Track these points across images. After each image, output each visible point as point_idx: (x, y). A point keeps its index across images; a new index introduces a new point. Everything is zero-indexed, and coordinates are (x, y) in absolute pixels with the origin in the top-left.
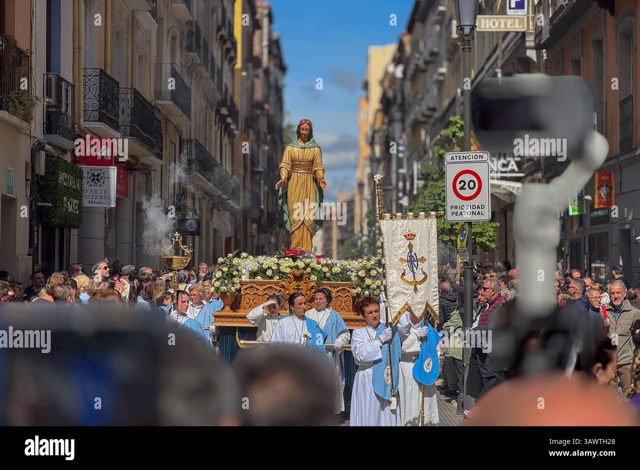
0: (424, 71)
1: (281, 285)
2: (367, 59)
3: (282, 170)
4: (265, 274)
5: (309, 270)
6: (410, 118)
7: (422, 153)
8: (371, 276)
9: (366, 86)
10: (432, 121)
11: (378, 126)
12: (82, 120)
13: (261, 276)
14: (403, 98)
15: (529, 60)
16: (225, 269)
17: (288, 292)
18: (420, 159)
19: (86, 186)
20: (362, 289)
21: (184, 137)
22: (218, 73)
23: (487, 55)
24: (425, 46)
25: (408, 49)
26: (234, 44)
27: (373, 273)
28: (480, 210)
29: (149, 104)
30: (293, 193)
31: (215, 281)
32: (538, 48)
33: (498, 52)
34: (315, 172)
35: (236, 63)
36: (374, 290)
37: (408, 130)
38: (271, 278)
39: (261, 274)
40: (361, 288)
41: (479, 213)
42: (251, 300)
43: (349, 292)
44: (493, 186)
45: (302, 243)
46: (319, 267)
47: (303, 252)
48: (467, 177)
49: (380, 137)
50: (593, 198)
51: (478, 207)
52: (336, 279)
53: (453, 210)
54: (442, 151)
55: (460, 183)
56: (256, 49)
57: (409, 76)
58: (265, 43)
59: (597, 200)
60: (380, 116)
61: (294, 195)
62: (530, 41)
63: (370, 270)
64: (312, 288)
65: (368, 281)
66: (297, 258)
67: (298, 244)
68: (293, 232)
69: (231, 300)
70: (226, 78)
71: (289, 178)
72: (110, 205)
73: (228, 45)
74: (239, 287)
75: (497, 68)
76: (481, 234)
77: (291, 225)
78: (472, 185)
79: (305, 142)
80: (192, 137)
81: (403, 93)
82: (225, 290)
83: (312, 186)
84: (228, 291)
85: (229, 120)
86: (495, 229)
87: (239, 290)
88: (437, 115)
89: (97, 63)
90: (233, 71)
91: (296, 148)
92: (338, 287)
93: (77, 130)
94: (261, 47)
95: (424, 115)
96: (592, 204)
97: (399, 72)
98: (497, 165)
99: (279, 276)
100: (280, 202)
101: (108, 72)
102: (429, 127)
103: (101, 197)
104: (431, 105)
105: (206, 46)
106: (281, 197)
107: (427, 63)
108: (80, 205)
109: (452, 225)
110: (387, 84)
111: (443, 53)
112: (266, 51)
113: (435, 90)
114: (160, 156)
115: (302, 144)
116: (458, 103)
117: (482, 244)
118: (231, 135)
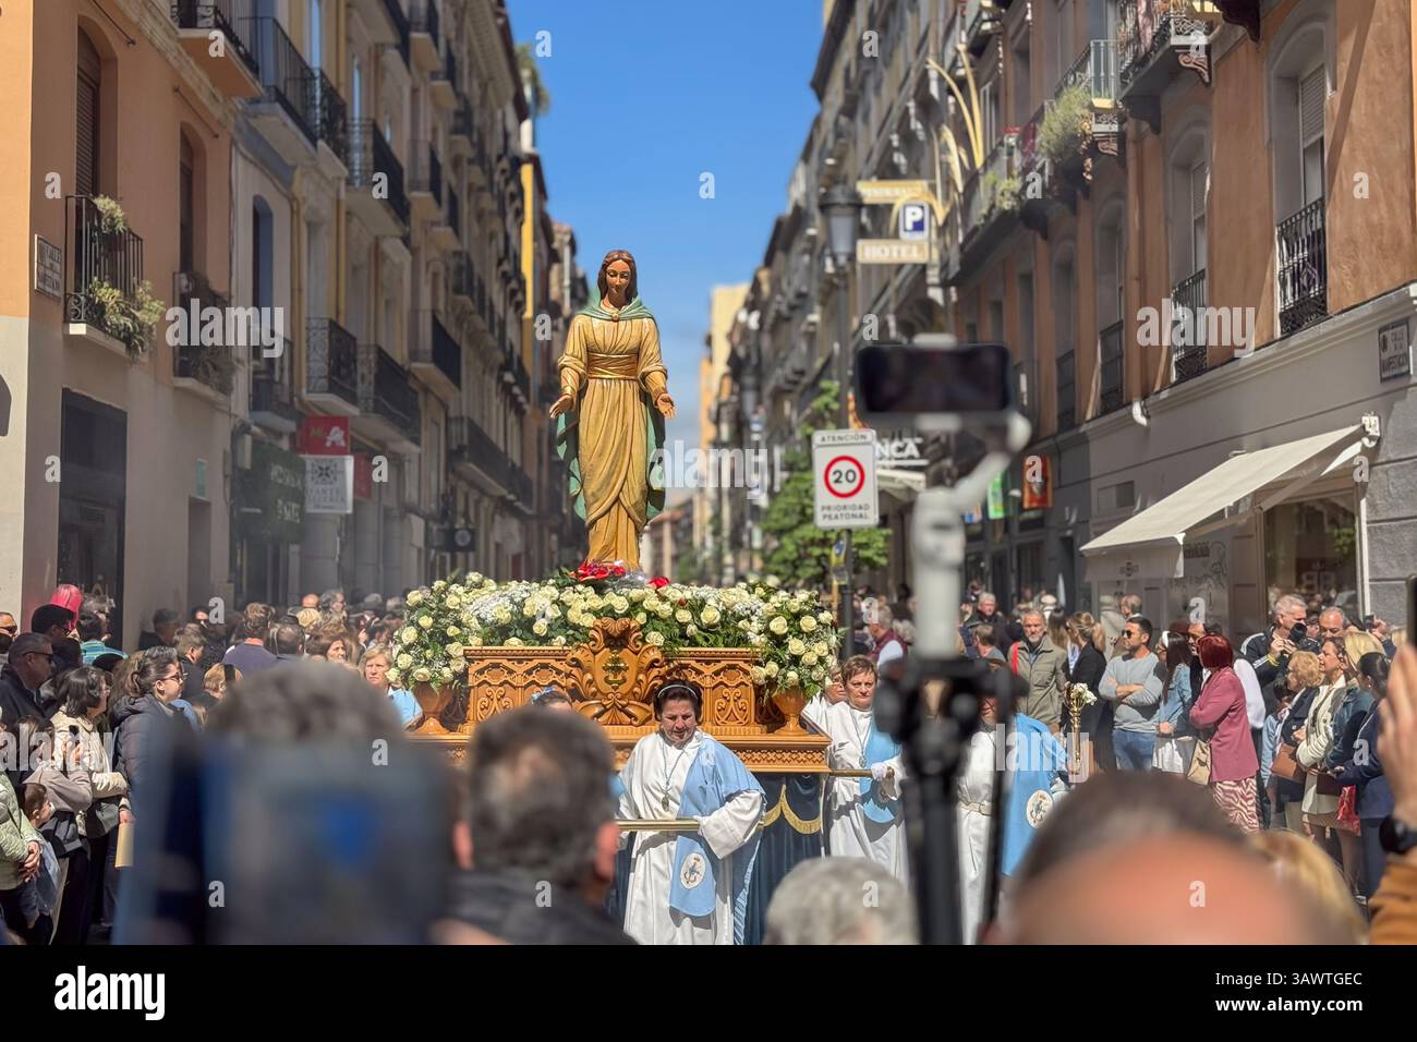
0: (788, 319)
1: (573, 659)
2: (709, 304)
3: (564, 372)
4: (531, 631)
5: (641, 618)
6: (769, 386)
7: (786, 434)
8: (803, 633)
9: (709, 341)
10: (799, 388)
11: (725, 397)
12: (304, 391)
13: (520, 638)
14: (760, 358)
15: (931, 303)
16: (426, 622)
17: (589, 676)
18: (783, 441)
19: (310, 484)
20: (781, 666)
21: (452, 413)
22: (499, 324)
23: (874, 294)
24: (789, 284)
25: (766, 288)
26: (522, 283)
27: (808, 623)
28: (863, 512)
29: (401, 368)
30: (591, 429)
31: (400, 652)
32: (944, 285)
33: (890, 291)
34: (645, 376)
35: (525, 310)
36: (811, 668)
37: (767, 402)
38: (545, 640)
39: (519, 632)
40: (778, 663)
41: (861, 516)
42: (495, 699)
43: (746, 673)
44: (881, 478)
45: (616, 548)
46: (665, 609)
47: (618, 573)
48: (844, 466)
49: (728, 413)
50: (1023, 493)
51: (861, 508)
52: (711, 641)
53: (826, 512)
54: (809, 430)
55: (835, 473)
56: (554, 292)
57: (767, 327)
58: (567, 282)
59: (1027, 496)
60: (727, 382)
61: (595, 433)
62: (933, 276)
63: (797, 616)
64: (652, 665)
65: (795, 646)
66: (606, 586)
67: (606, 550)
68: (594, 522)
69: (442, 701)
70: (512, 333)
71: (581, 393)
72: (346, 509)
73: (514, 284)
74: (462, 666)
75: (888, 312)
76: (866, 546)
77: (587, 507)
78: (851, 476)
79: (618, 306)
80: (464, 413)
81: (759, 350)
82: (425, 675)
83: (637, 412)
84: (434, 679)
85: (516, 390)
86: (887, 538)
87: (462, 676)
88: (806, 380)
89: (326, 312)
90: (520, 321)
91: (597, 321)
92: (719, 661)
93: (297, 405)
94: (561, 287)
95: (789, 382)
96: (1020, 501)
97: (753, 321)
98: (890, 448)
99: (567, 636)
100: (561, 450)
101: (342, 323)
102: (794, 396)
103: (331, 500)
104: (799, 365)
105: (482, 287)
106: (564, 437)
107: (792, 308)
108: (302, 512)
109: (825, 533)
110: (737, 338)
111: (814, 294)
112: (567, 293)
113: (804, 347)
114: (416, 441)
115: (611, 310)
116: (835, 362)
117: (868, 561)
118: (520, 412)
